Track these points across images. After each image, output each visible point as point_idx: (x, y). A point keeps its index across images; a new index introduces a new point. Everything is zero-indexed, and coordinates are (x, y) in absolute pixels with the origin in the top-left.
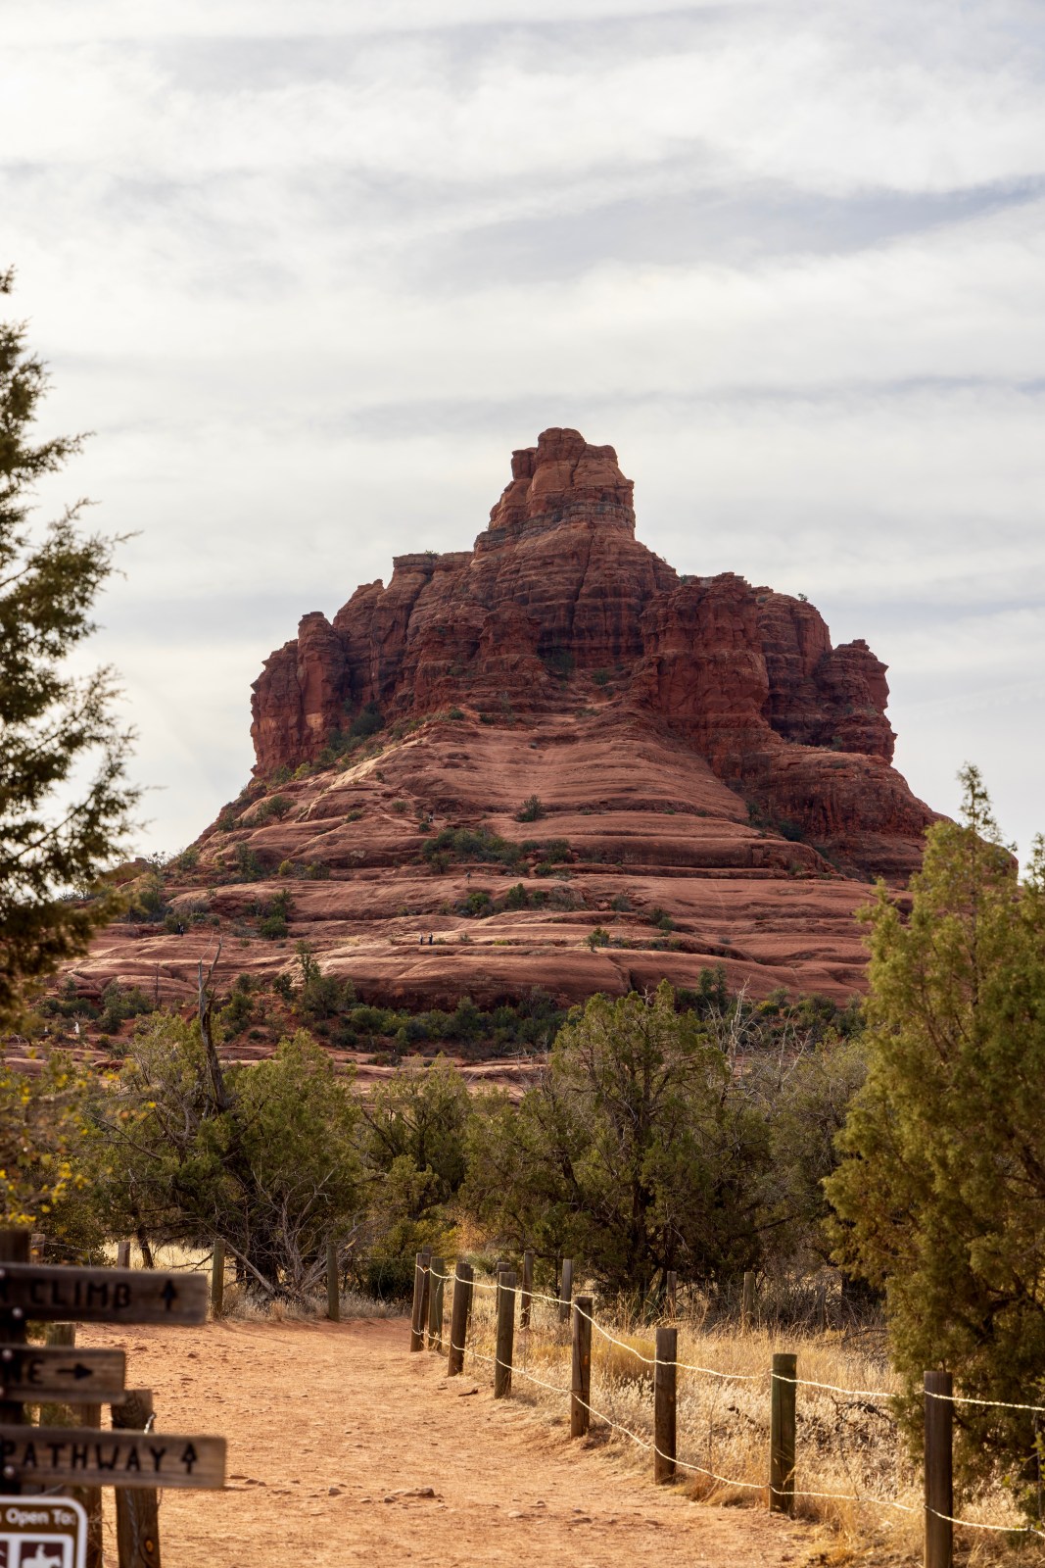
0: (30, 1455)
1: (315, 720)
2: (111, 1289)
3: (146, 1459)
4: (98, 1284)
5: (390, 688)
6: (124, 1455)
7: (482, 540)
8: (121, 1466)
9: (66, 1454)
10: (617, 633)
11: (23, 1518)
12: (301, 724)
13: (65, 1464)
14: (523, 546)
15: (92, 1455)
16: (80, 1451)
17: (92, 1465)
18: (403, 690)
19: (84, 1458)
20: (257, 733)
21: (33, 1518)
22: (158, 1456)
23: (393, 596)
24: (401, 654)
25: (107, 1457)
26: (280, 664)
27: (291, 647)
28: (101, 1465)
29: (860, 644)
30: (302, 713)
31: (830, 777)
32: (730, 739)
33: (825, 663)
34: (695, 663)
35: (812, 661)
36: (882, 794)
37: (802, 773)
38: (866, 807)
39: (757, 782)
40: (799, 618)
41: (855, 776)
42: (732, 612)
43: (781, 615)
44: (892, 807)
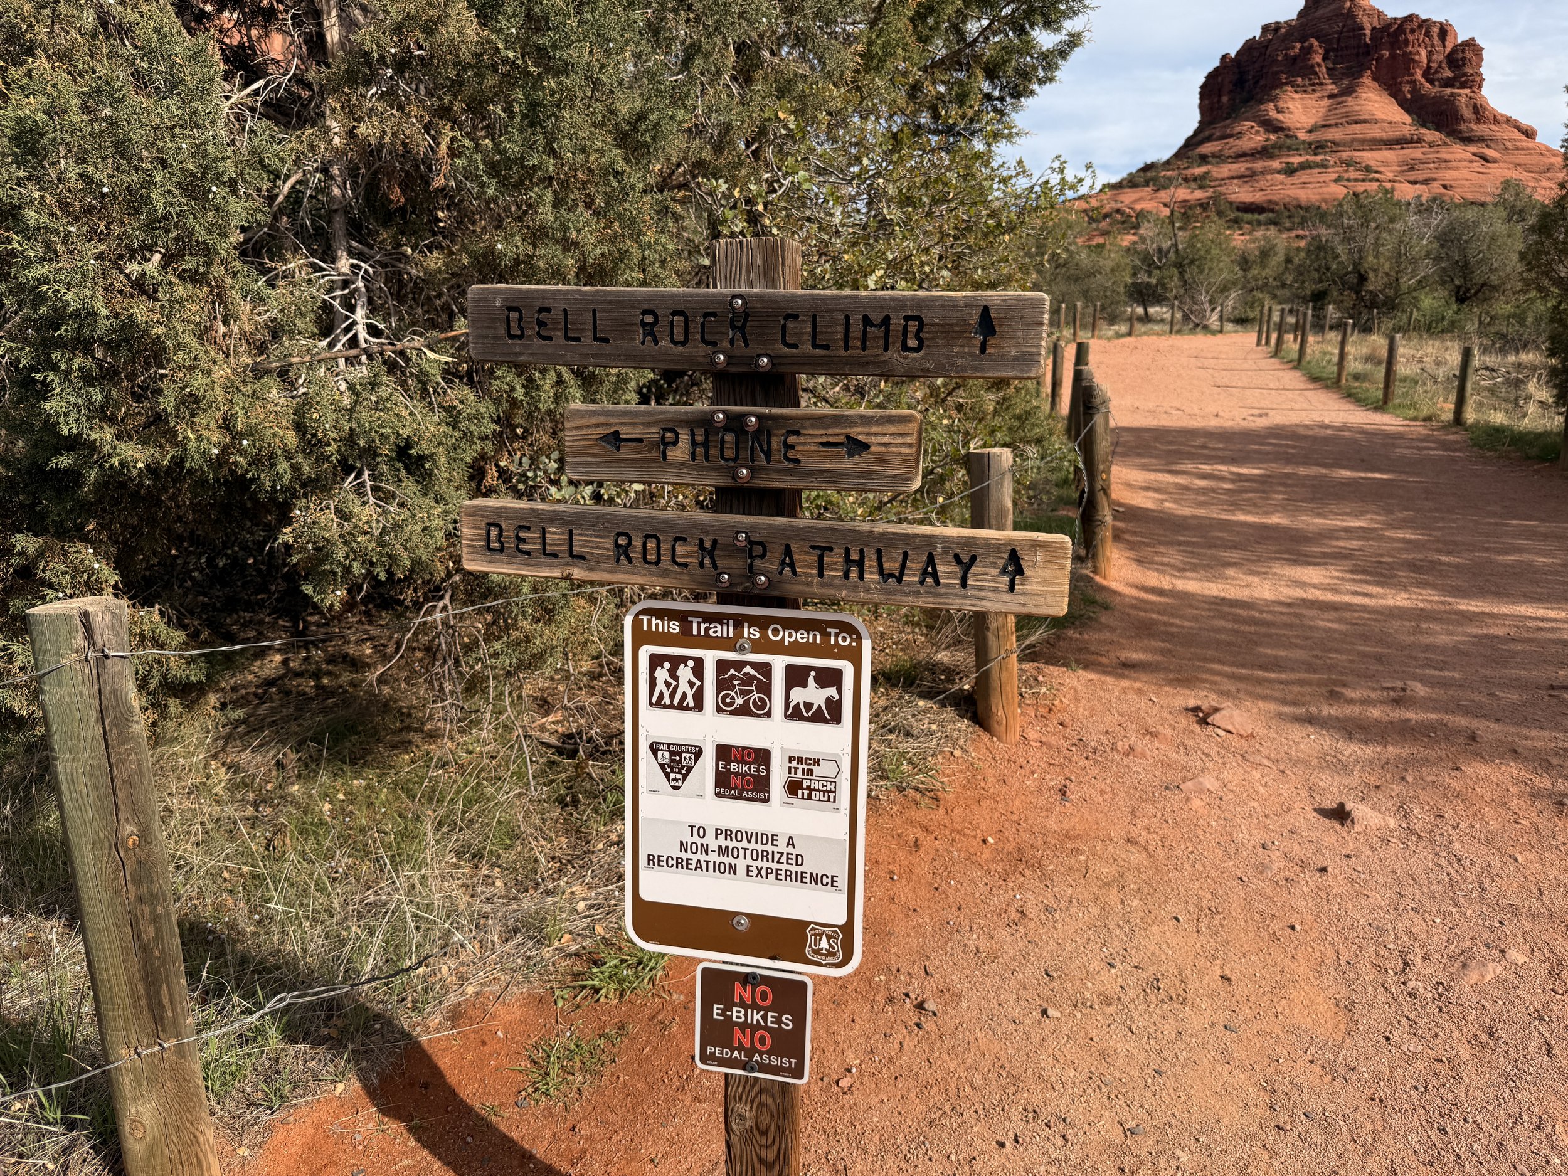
0: (788, 559)
1: (1225, 99)
2: (896, 323)
3: (947, 570)
4: (876, 317)
5: (1257, 82)
6: (916, 563)
7: (1301, 14)
8: (911, 578)
9: (835, 558)
10: (1359, 47)
11: (788, 637)
12: (1219, 101)
13: (834, 574)
14: (1320, 12)
15: (870, 563)
16: (855, 556)
17: (872, 577)
18: (1262, 82)
19: (860, 564)
20: (1201, 107)
21: (800, 637)
22: (966, 566)
23: (1259, 43)
24: (1262, 67)
25: (892, 565)
26: (1212, 77)
27: (1216, 69)
28: (885, 576)
29: (1473, 39)
30: (1220, 96)
31: (1451, 101)
32: (1406, 88)
33: (1455, 50)
34: (1393, 56)
35: (1448, 50)
36: (1475, 106)
37: (1438, 101)
38: (1467, 113)
39: (1417, 106)
40: (1444, 31)
41: (1463, 100)
42: (1413, 31)
43: (1435, 30)
44: (1480, 112)
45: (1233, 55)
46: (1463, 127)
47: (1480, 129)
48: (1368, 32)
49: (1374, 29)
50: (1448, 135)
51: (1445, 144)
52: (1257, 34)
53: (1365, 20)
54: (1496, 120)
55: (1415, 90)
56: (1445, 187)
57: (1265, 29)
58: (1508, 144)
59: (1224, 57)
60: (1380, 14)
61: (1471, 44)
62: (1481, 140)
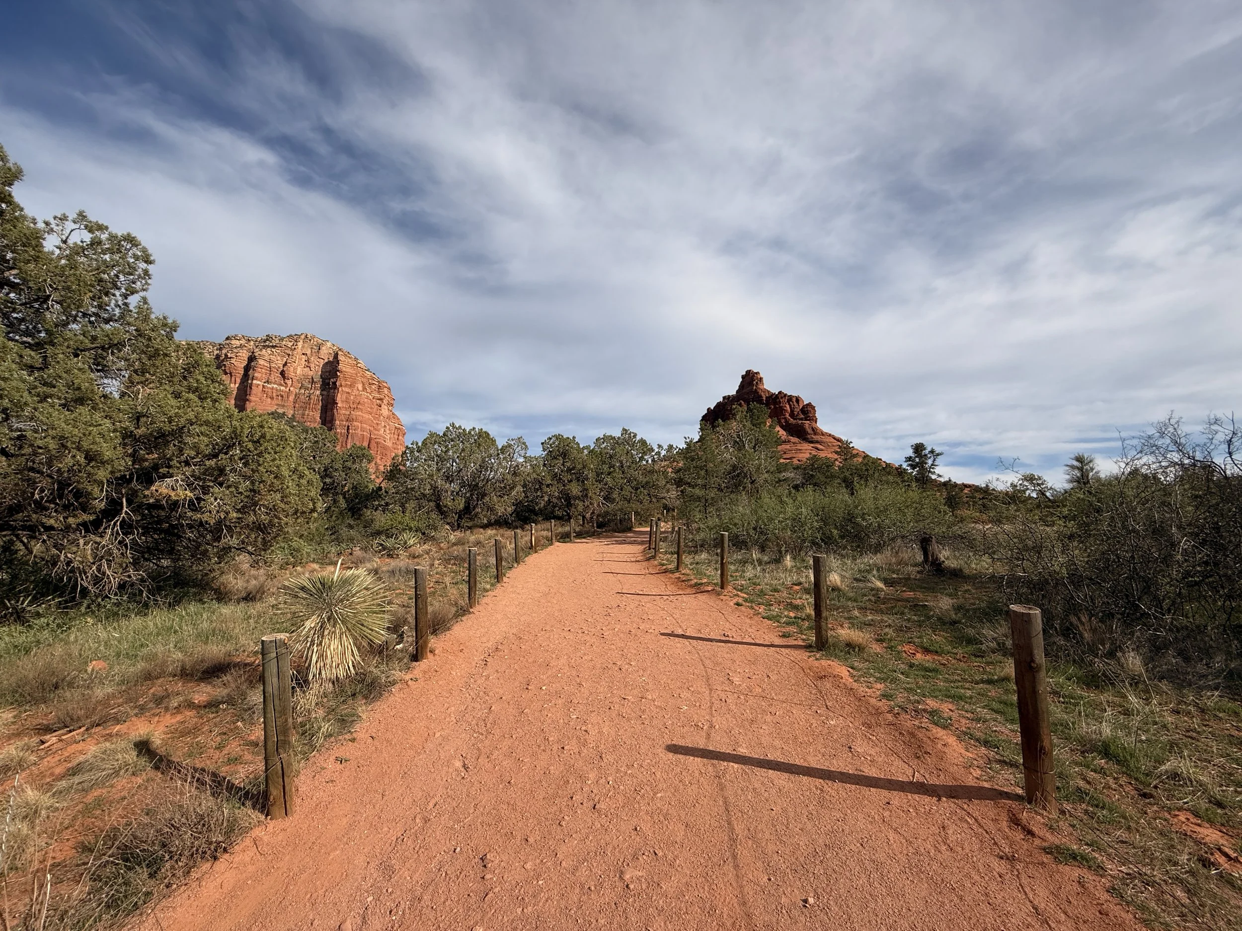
23: (722, 403)
24: (723, 413)
26: (704, 417)
27: (706, 414)
31: (802, 426)
32: (783, 421)
33: (803, 407)
34: (775, 407)
35: (801, 407)
36: (812, 428)
37: (797, 425)
38: (810, 431)
39: (787, 427)
40: (798, 400)
41: (807, 425)
42: (782, 398)
43: (794, 399)
44: (815, 431)
45: (712, 408)
46: (809, 436)
47: (816, 438)
48: (764, 398)
49: (766, 397)
50: (803, 440)
51: (800, 443)
52: (722, 400)
53: (762, 394)
54: (823, 434)
55: (786, 422)
56: (799, 460)
57: (724, 398)
58: (830, 444)
59: (709, 409)
60: (768, 391)
61: (809, 405)
62: (817, 442)
